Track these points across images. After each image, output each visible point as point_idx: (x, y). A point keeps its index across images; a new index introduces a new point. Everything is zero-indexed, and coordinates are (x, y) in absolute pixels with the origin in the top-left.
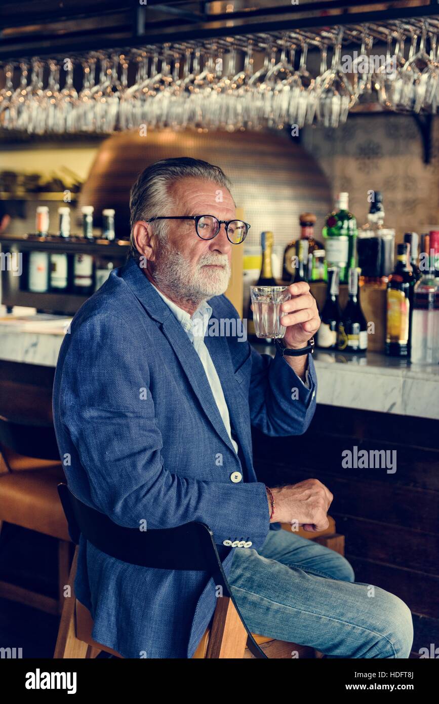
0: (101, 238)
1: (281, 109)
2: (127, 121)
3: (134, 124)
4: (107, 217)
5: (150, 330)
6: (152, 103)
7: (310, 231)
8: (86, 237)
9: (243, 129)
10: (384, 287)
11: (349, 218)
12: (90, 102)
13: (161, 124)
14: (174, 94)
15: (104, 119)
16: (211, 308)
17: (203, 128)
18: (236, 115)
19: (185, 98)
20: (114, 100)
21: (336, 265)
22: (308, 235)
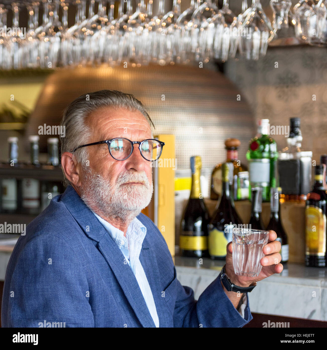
0: (46, 164)
1: (206, 45)
2: (68, 57)
3: (74, 61)
4: (51, 145)
5: (88, 248)
6: (90, 41)
7: (235, 154)
8: (33, 164)
9: (172, 63)
10: (303, 204)
11: (270, 143)
12: (35, 42)
13: (99, 60)
14: (110, 32)
15: (48, 57)
16: (145, 227)
17: (136, 63)
18: (166, 50)
19: (120, 36)
20: (56, 39)
21: (259, 185)
22: (232, 158)
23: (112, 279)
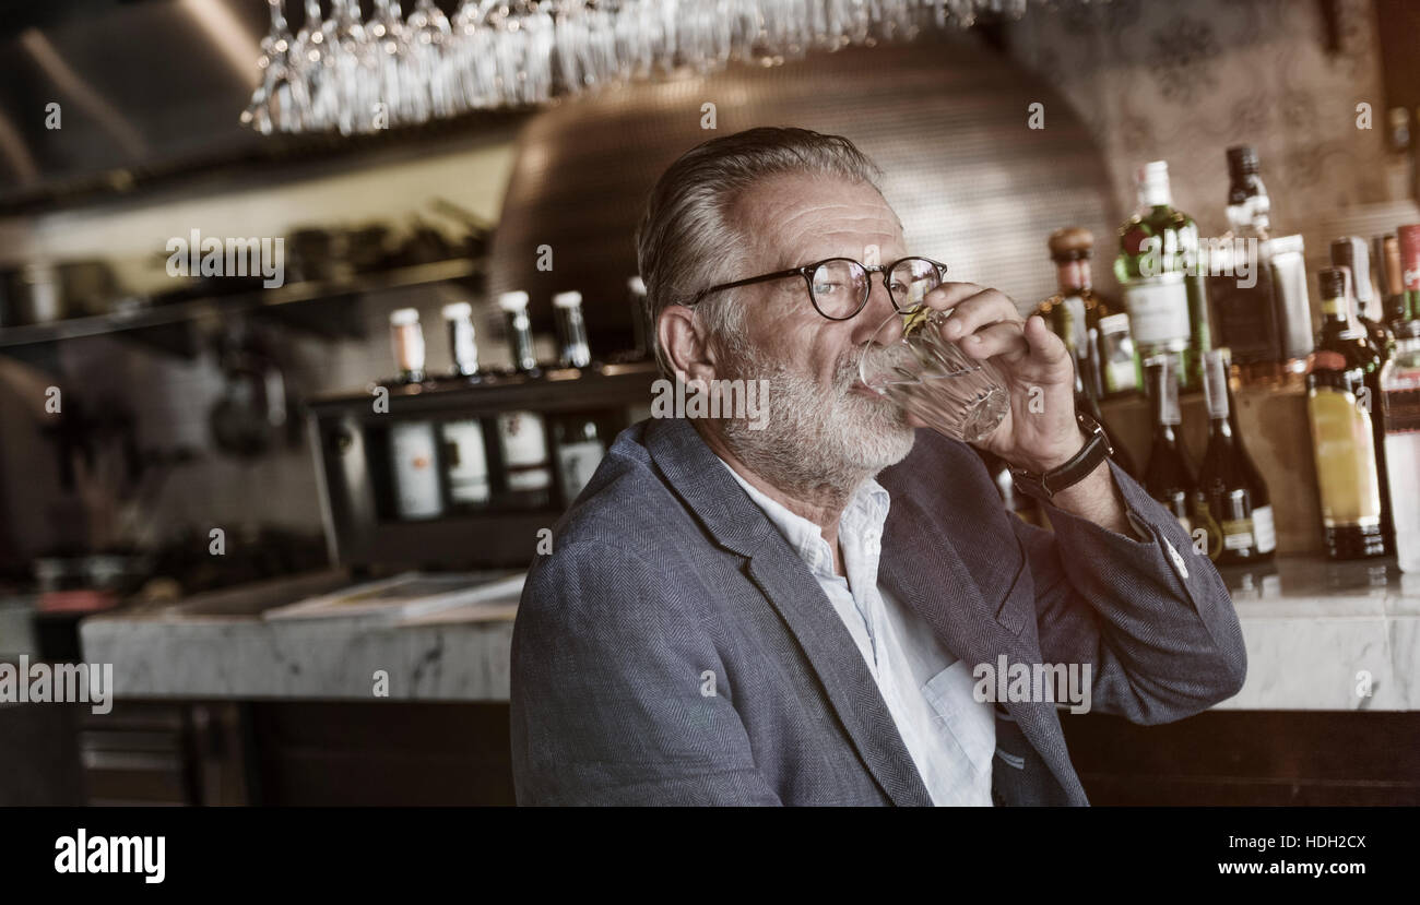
0: (557, 366)
2: (581, 68)
3: (599, 74)
4: (565, 312)
6: (635, 13)
7: (1082, 273)
8: (520, 370)
9: (872, 42)
10: (1296, 387)
11: (1178, 226)
12: (484, 35)
13: (666, 62)
15: (524, 73)
17: (772, 56)
18: (852, 9)
20: (540, 22)
21: (1161, 348)
22: (1076, 282)
23: (791, 656)
